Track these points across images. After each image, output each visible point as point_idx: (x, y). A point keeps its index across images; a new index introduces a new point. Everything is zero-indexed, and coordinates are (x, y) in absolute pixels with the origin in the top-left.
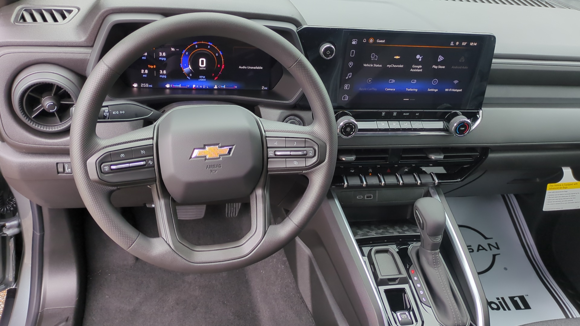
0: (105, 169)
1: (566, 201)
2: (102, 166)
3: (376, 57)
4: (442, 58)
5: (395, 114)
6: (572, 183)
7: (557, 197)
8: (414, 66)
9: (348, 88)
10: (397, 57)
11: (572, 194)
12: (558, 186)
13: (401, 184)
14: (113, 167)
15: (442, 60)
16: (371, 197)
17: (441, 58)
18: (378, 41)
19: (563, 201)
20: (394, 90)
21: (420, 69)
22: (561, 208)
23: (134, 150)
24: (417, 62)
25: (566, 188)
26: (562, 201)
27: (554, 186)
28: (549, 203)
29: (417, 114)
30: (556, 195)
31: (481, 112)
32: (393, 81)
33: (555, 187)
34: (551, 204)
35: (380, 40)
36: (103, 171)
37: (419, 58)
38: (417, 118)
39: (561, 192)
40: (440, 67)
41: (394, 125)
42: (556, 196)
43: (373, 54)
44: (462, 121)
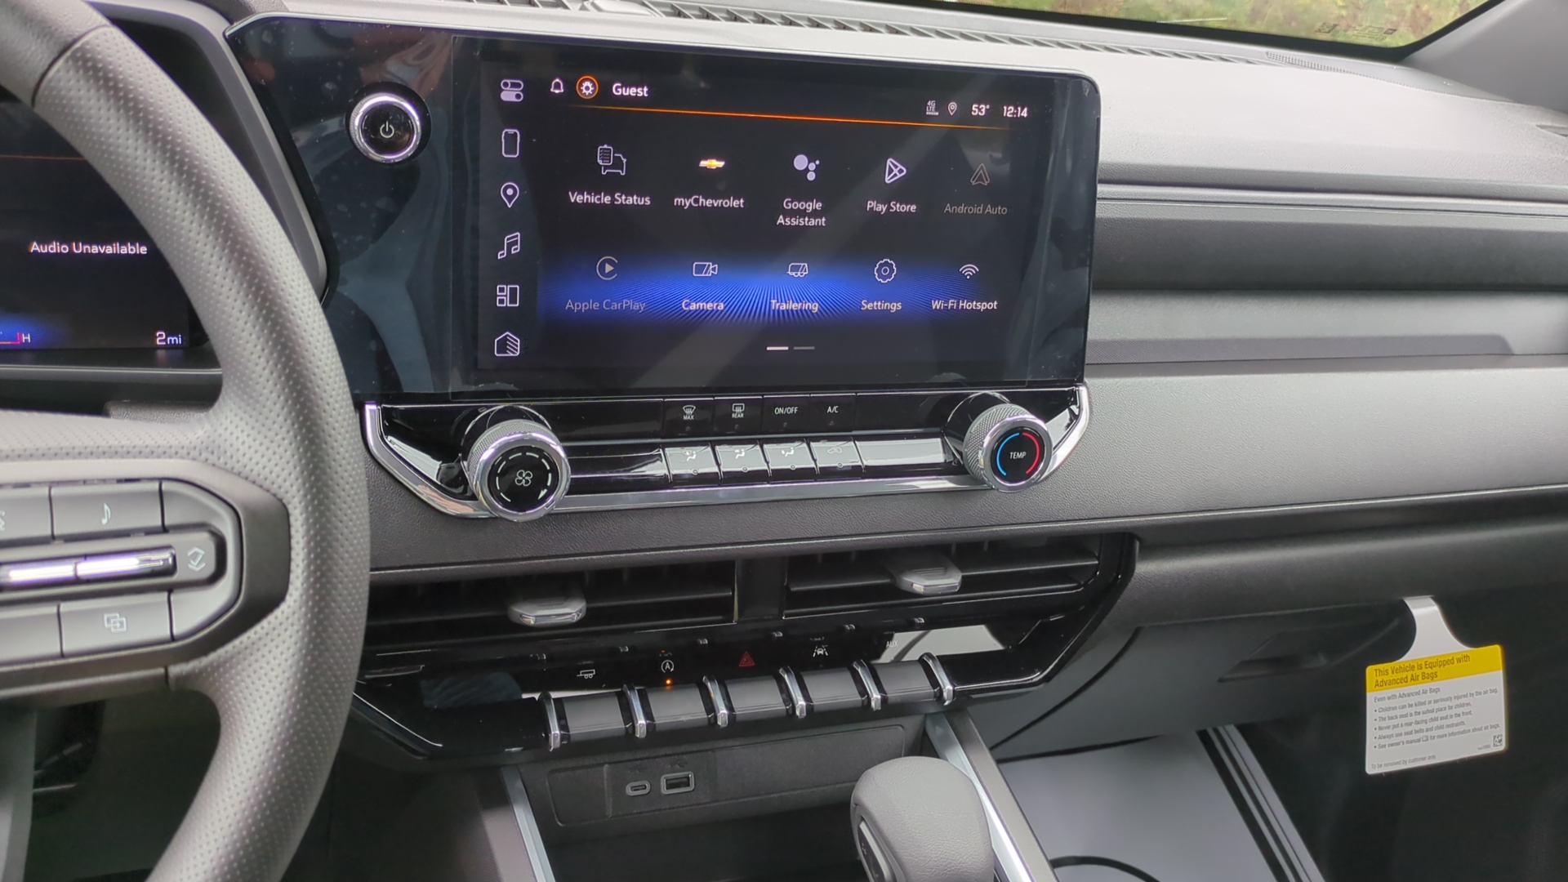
1: (1441, 727)
3: (617, 164)
4: (901, 171)
5: (738, 412)
6: (1449, 655)
7: (1406, 716)
8: (789, 204)
9: (513, 301)
10: (714, 164)
11: (1458, 698)
12: (1405, 670)
13: (801, 712)
15: (899, 176)
16: (688, 785)
17: (896, 171)
18: (618, 90)
19: (1431, 729)
20: (721, 306)
21: (815, 214)
22: (1430, 758)
24: (799, 186)
25: (1433, 677)
26: (1427, 730)
27: (1390, 672)
28: (1383, 742)
29: (829, 410)
30: (1404, 707)
31: (1083, 391)
32: (711, 269)
33: (1395, 676)
34: (1392, 745)
35: (626, 85)
37: (807, 170)
38: (831, 423)
39: (1418, 693)
40: (898, 207)
41: (740, 457)
42: (1404, 712)
43: (605, 146)
44: (1014, 422)
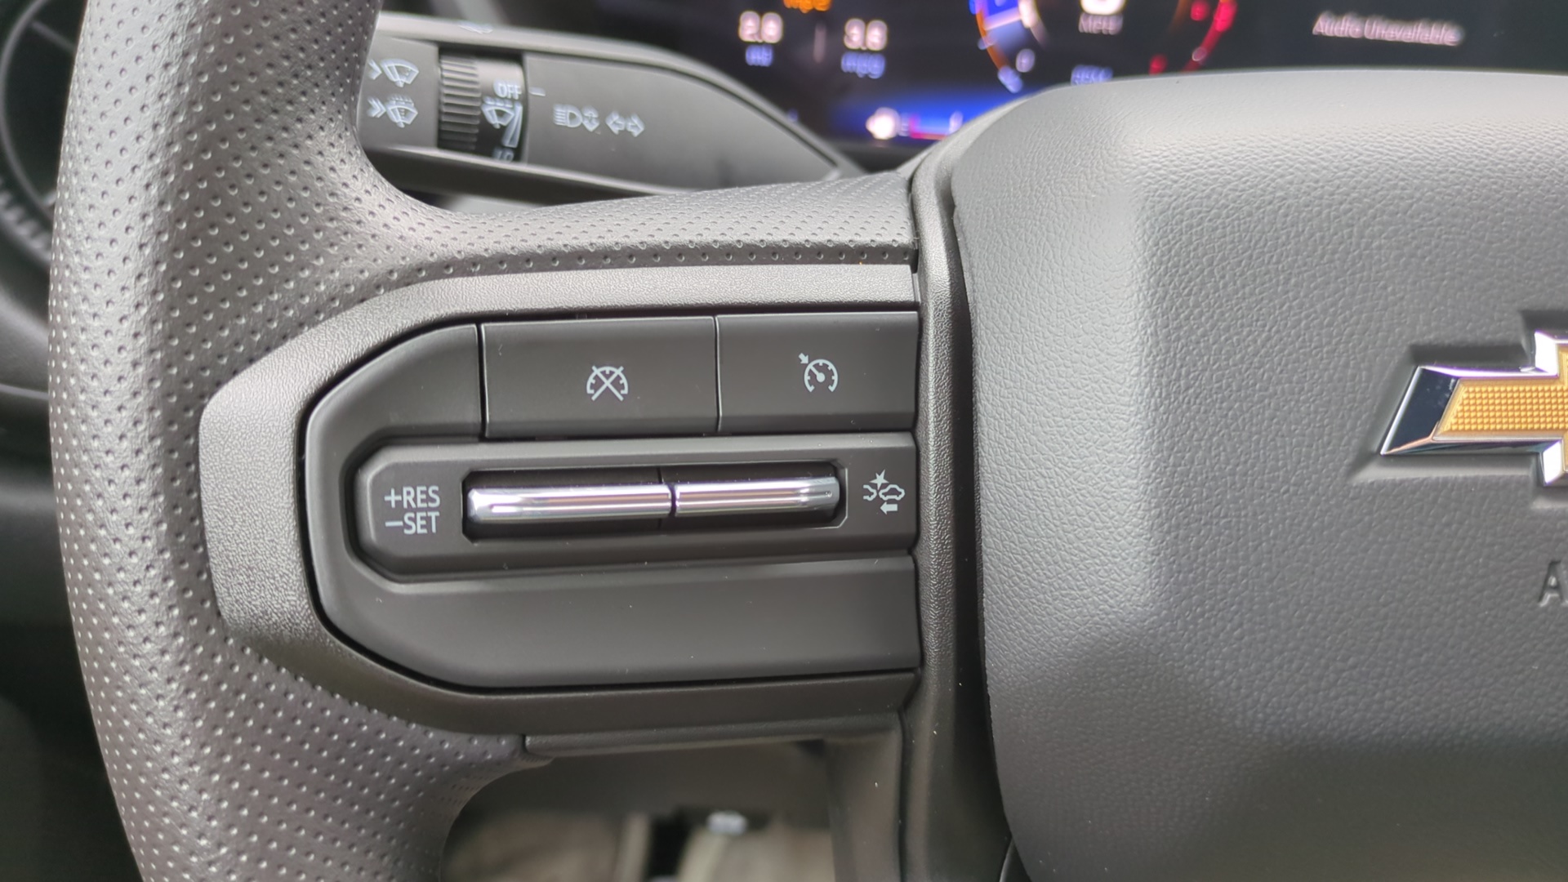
0: (399, 511)
2: (368, 477)
14: (488, 503)
23: (734, 337)
36: (371, 532)
